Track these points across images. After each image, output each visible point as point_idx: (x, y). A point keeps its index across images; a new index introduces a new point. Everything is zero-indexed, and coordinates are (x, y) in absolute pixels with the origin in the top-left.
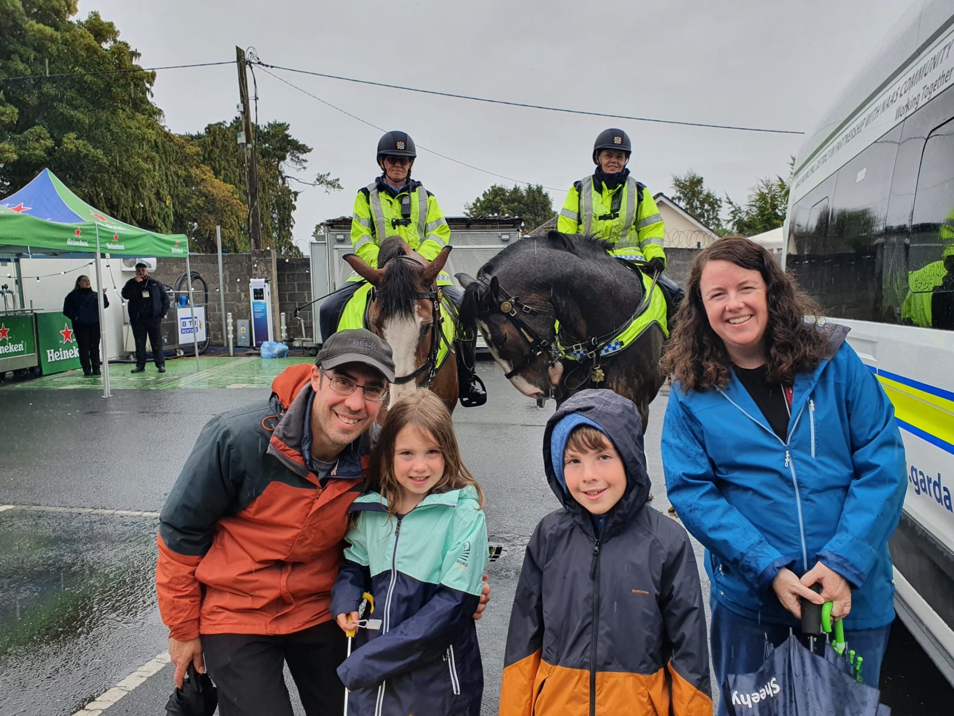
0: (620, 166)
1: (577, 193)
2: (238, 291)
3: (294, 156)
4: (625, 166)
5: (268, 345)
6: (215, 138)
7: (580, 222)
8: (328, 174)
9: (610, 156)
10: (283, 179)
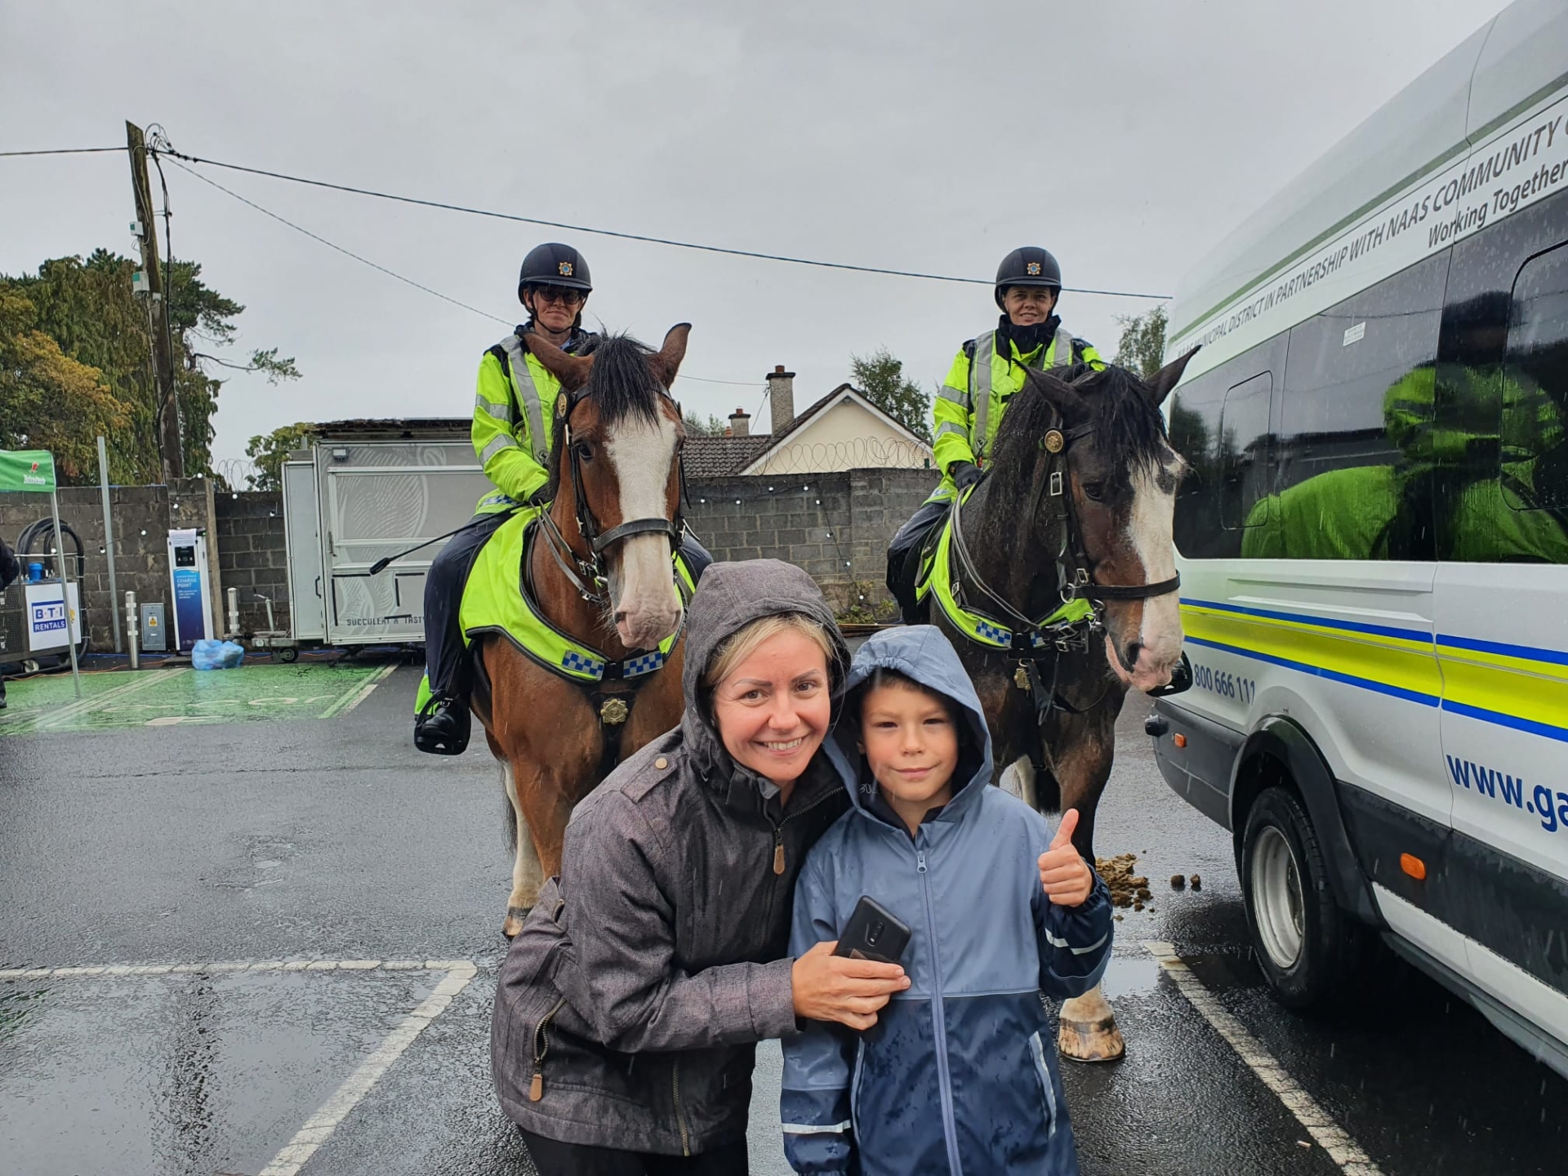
0: (1041, 313)
1: (967, 360)
2: (142, 551)
3: (212, 319)
4: (1050, 312)
5: (207, 647)
6: (59, 285)
7: (971, 409)
8: (275, 352)
9: (1022, 296)
10: (192, 359)
